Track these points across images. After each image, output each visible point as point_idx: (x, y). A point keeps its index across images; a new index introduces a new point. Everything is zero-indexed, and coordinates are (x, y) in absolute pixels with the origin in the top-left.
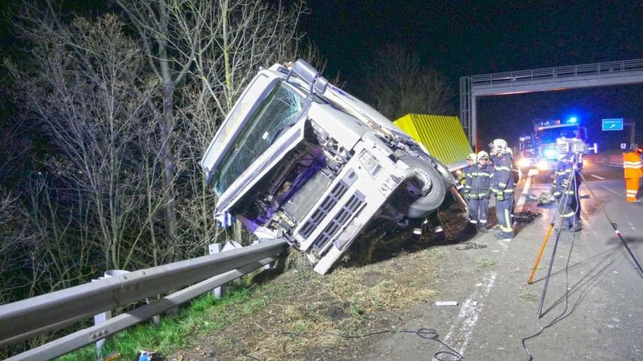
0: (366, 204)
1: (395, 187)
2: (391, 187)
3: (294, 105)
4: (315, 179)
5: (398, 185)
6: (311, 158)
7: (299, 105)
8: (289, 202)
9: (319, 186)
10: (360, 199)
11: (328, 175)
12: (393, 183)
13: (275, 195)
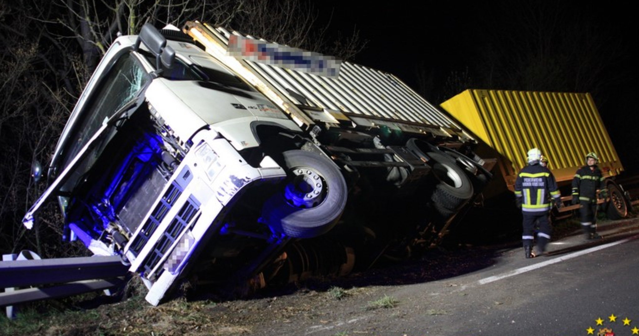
0: (201, 214)
1: (236, 192)
2: (230, 192)
3: (135, 83)
4: (151, 178)
5: (239, 189)
6: (151, 151)
7: (139, 82)
8: (124, 208)
9: (155, 188)
10: (196, 207)
11: (164, 174)
12: (233, 186)
13: (111, 200)
